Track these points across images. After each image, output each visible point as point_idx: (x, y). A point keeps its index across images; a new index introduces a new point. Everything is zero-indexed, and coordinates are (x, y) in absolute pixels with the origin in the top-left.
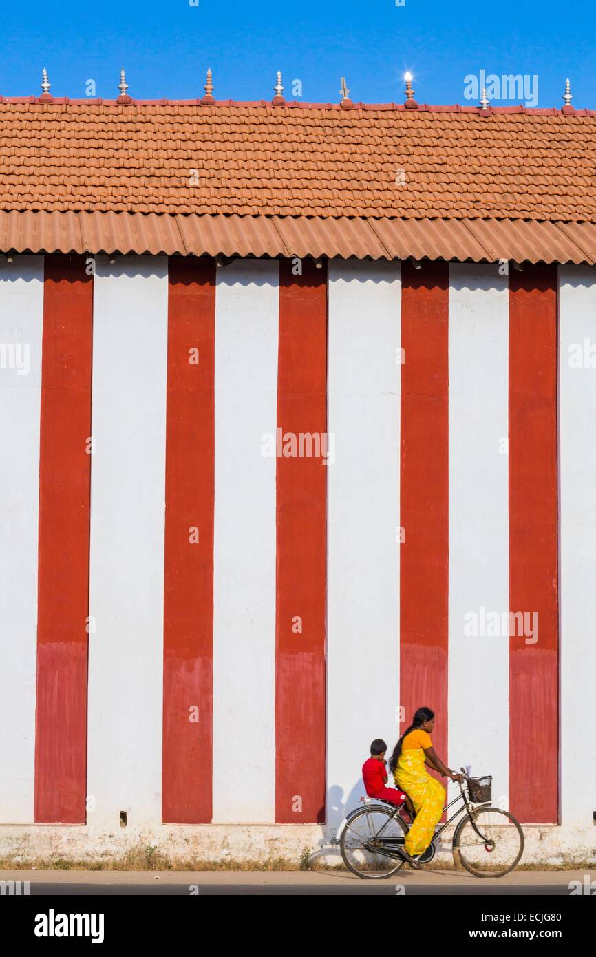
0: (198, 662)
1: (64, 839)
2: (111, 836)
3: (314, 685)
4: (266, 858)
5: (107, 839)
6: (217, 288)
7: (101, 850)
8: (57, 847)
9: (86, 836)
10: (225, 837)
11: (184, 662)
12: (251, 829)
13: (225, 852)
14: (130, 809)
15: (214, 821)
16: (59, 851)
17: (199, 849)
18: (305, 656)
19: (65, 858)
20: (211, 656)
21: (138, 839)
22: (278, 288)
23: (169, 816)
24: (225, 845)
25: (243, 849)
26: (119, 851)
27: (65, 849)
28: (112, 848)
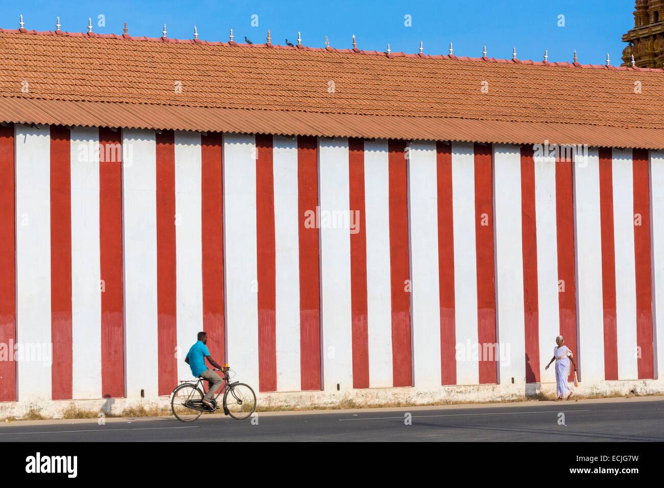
0: (362, 317)
1: (316, 397)
2: (334, 395)
3: (406, 326)
4: (393, 401)
5: (333, 396)
6: (365, 152)
7: (330, 401)
8: (313, 401)
9: (324, 395)
10: (377, 394)
11: (357, 317)
12: (387, 390)
13: (378, 400)
14: (341, 383)
15: (370, 387)
16: (314, 402)
17: (368, 399)
18: (403, 313)
19: (316, 406)
20: (367, 314)
21: (344, 395)
22: (388, 153)
23: (356, 386)
24: (377, 397)
25: (384, 398)
26: (337, 401)
27: (316, 401)
28: (334, 400)
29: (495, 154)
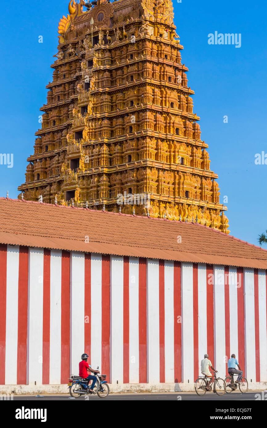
29: (112, 261)
